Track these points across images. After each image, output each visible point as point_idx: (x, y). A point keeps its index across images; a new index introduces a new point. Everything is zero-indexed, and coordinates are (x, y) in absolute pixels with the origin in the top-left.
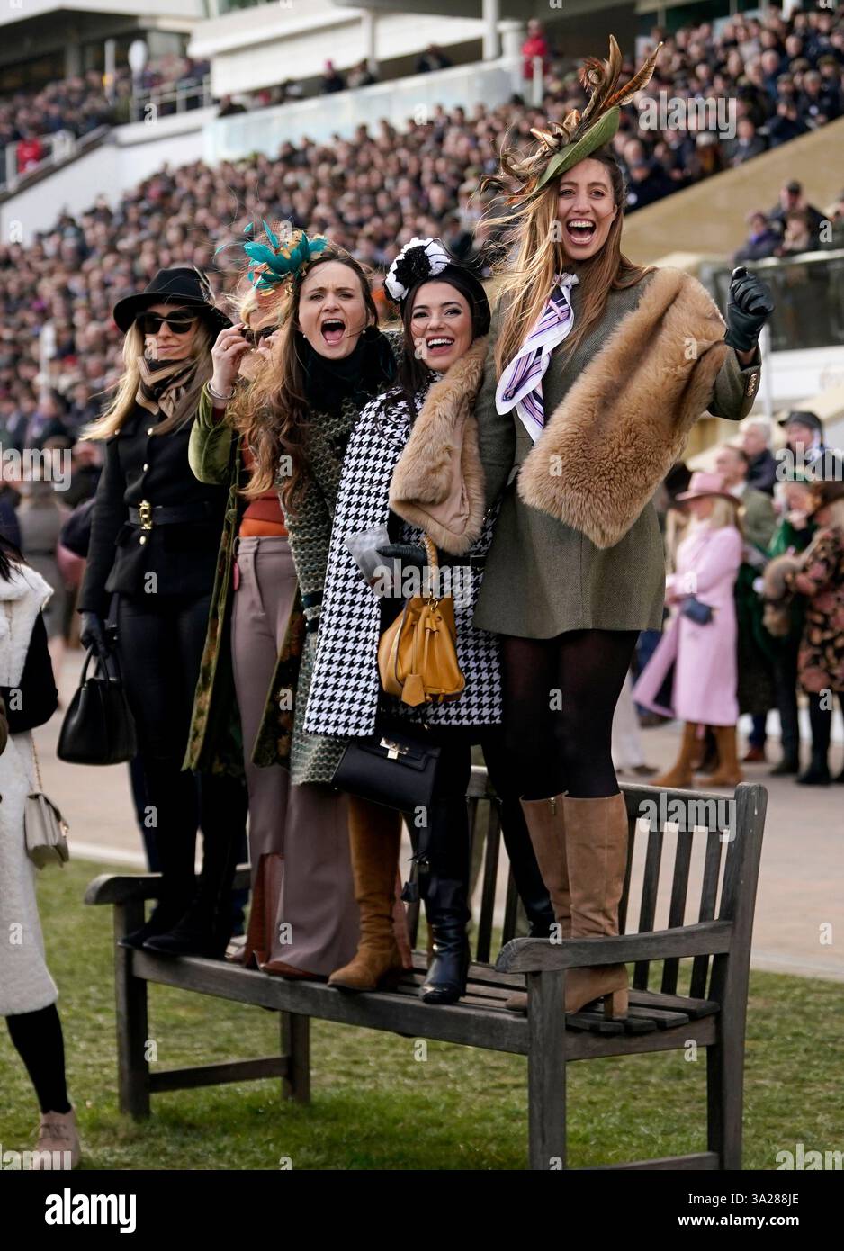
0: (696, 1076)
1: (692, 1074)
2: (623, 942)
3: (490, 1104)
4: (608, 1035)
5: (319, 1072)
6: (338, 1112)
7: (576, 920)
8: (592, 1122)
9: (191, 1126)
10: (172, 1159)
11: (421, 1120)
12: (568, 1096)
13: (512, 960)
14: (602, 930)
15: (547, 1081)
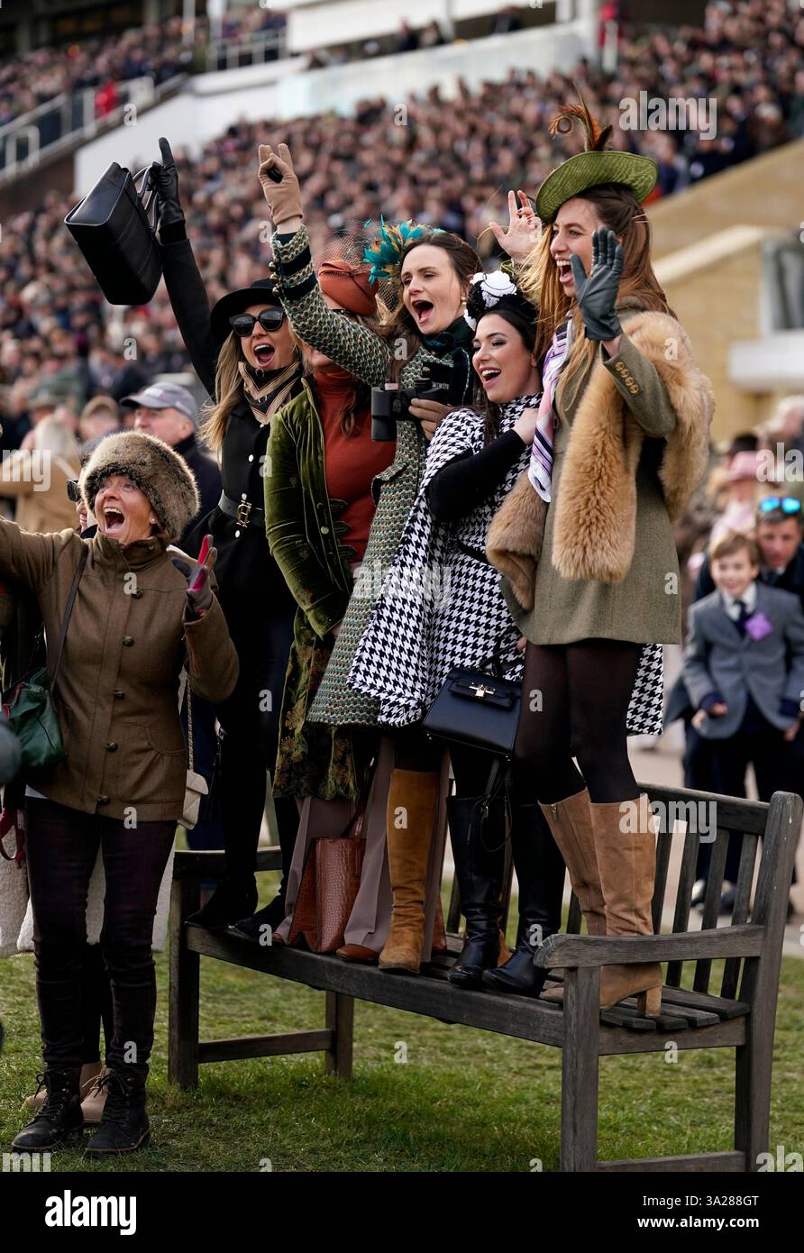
0: (725, 1065)
1: (722, 1063)
2: (658, 942)
3: (525, 1085)
4: (641, 1032)
5: (361, 1045)
6: (377, 1088)
7: (609, 920)
8: (623, 1109)
9: (237, 1097)
10: (217, 1131)
11: (457, 1100)
12: (601, 1080)
13: (550, 956)
14: (635, 929)
15: (580, 1074)
